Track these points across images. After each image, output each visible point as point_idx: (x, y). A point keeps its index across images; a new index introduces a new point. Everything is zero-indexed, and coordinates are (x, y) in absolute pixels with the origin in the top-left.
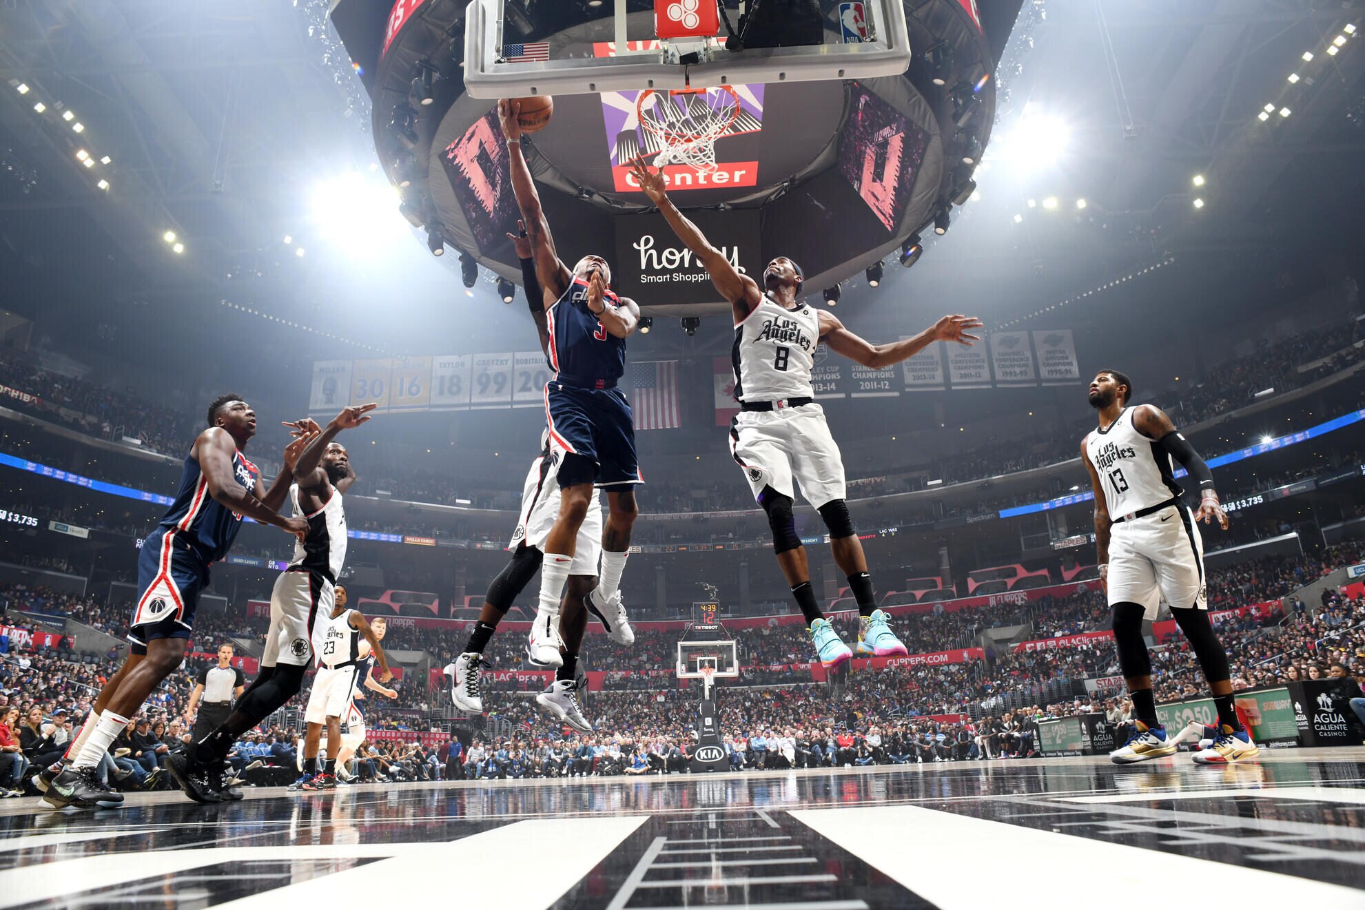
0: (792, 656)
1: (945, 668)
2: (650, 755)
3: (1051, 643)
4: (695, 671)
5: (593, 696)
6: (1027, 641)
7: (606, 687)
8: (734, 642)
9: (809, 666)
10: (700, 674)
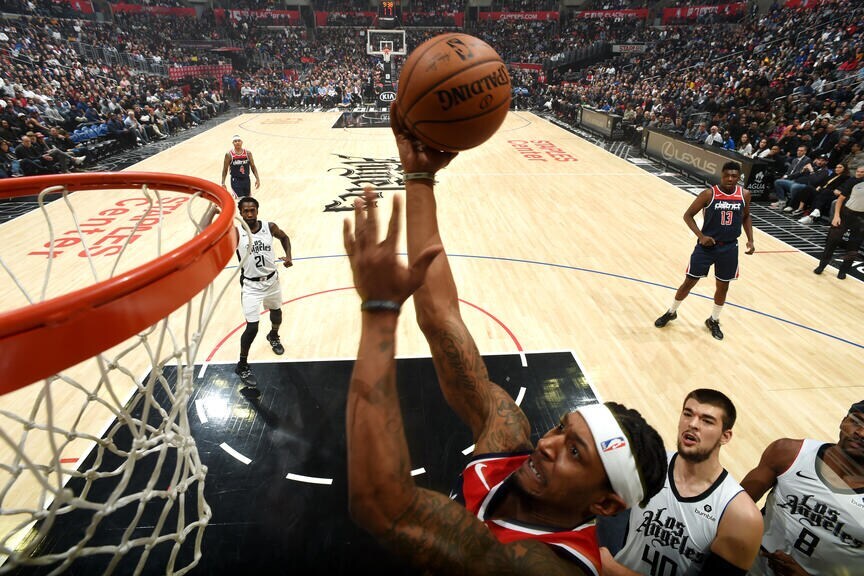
0: (443, 6)
1: (534, 24)
2: (354, 94)
3: (600, 14)
4: (379, 50)
5: (321, 30)
6: (586, 10)
7: (329, 24)
8: (404, 31)
9: (453, 15)
10: (382, 52)
